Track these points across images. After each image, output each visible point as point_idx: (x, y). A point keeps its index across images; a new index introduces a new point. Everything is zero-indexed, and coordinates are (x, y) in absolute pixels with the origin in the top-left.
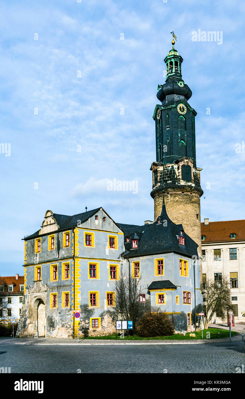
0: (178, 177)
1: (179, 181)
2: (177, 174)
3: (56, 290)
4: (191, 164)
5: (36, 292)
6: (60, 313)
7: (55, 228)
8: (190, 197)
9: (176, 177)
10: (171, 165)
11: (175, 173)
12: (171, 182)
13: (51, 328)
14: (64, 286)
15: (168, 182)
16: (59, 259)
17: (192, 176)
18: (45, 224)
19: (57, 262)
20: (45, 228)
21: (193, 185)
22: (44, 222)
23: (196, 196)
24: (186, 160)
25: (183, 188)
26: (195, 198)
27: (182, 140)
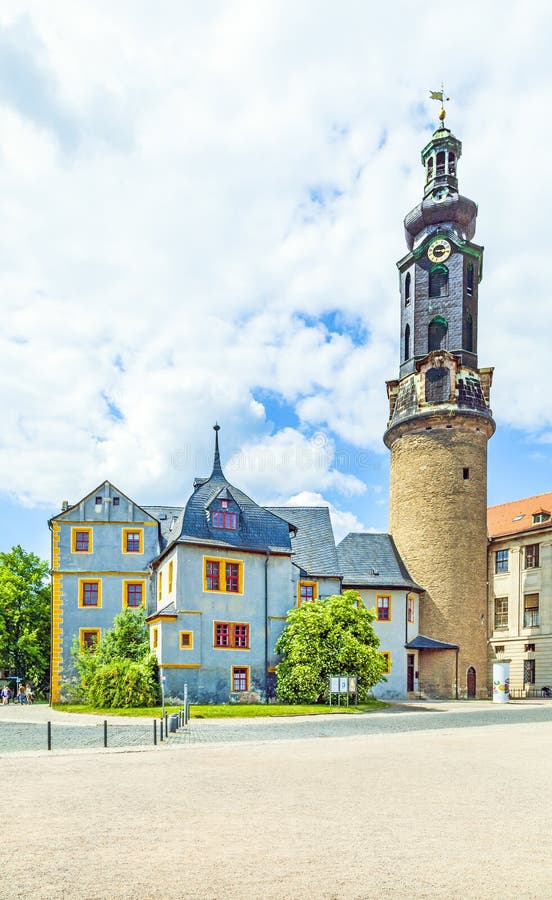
0: (419, 398)
1: (420, 406)
2: (419, 392)
4: (451, 362)
8: (445, 435)
9: (414, 400)
11: (414, 391)
17: (453, 389)
21: (454, 407)
23: (462, 431)
24: (437, 358)
25: (426, 418)
26: (459, 434)
27: (439, 317)
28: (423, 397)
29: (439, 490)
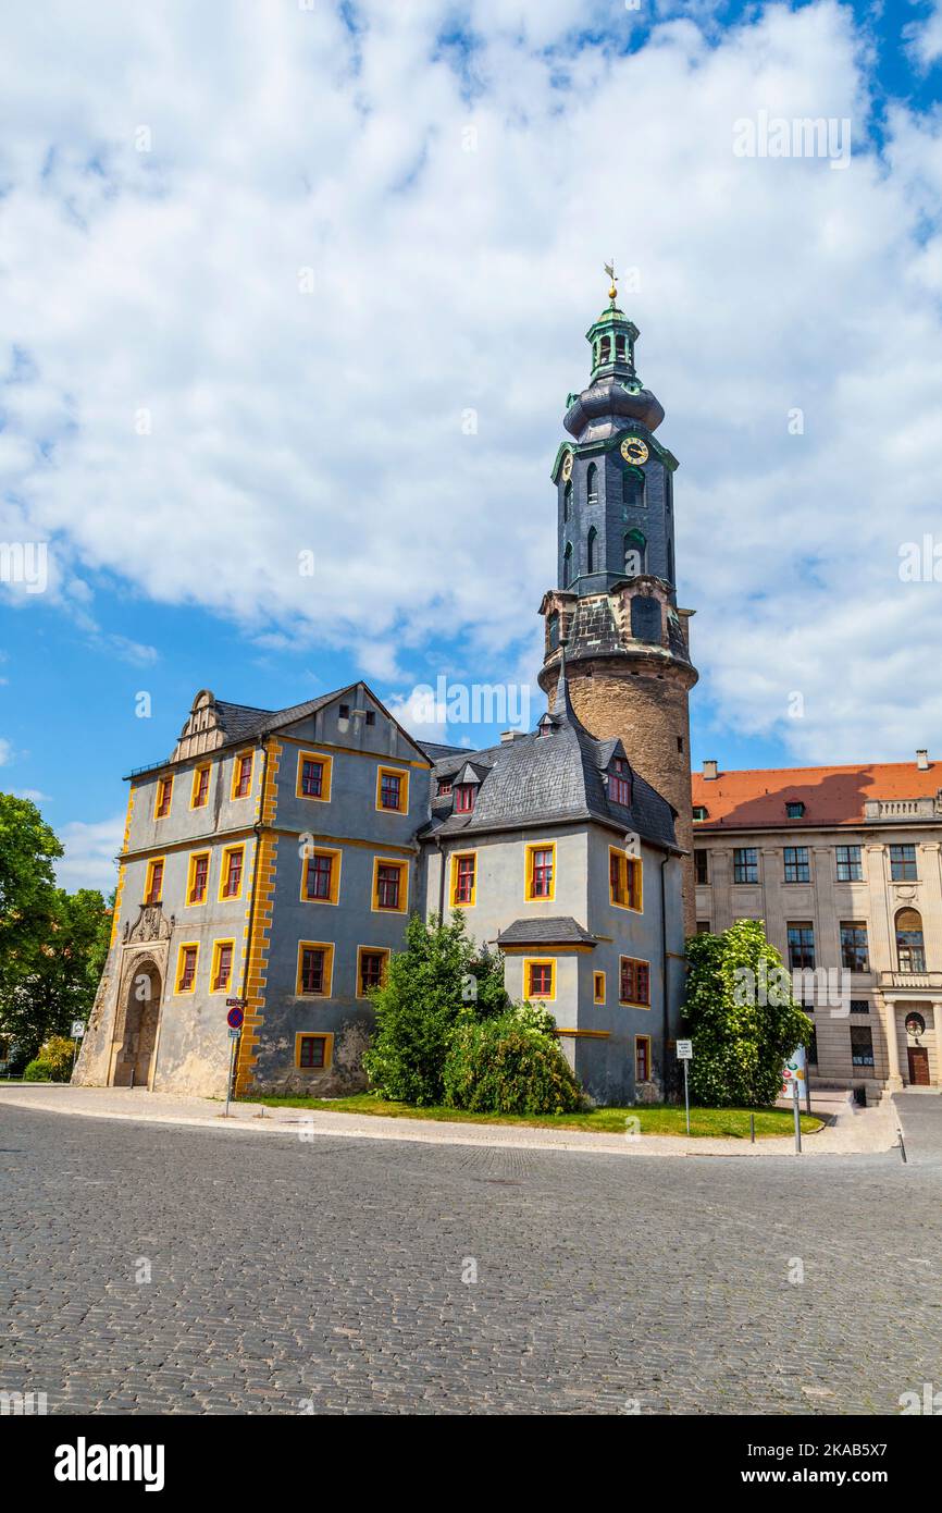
0: (621, 631)
1: (624, 640)
2: (619, 622)
3: (197, 934)
4: (661, 594)
5: (142, 940)
6: (199, 1011)
7: (215, 740)
8: (656, 687)
9: (613, 629)
10: (599, 598)
11: (610, 618)
12: (599, 642)
13: (169, 1061)
14: (221, 921)
15: (589, 643)
16: (215, 834)
17: (665, 628)
18: (189, 732)
19: (210, 845)
20: (186, 744)
21: (668, 653)
22: (187, 726)
23: (674, 686)
24: (644, 584)
25: (635, 659)
26: (672, 691)
27: (635, 531)
28: (628, 629)
29: (651, 762)
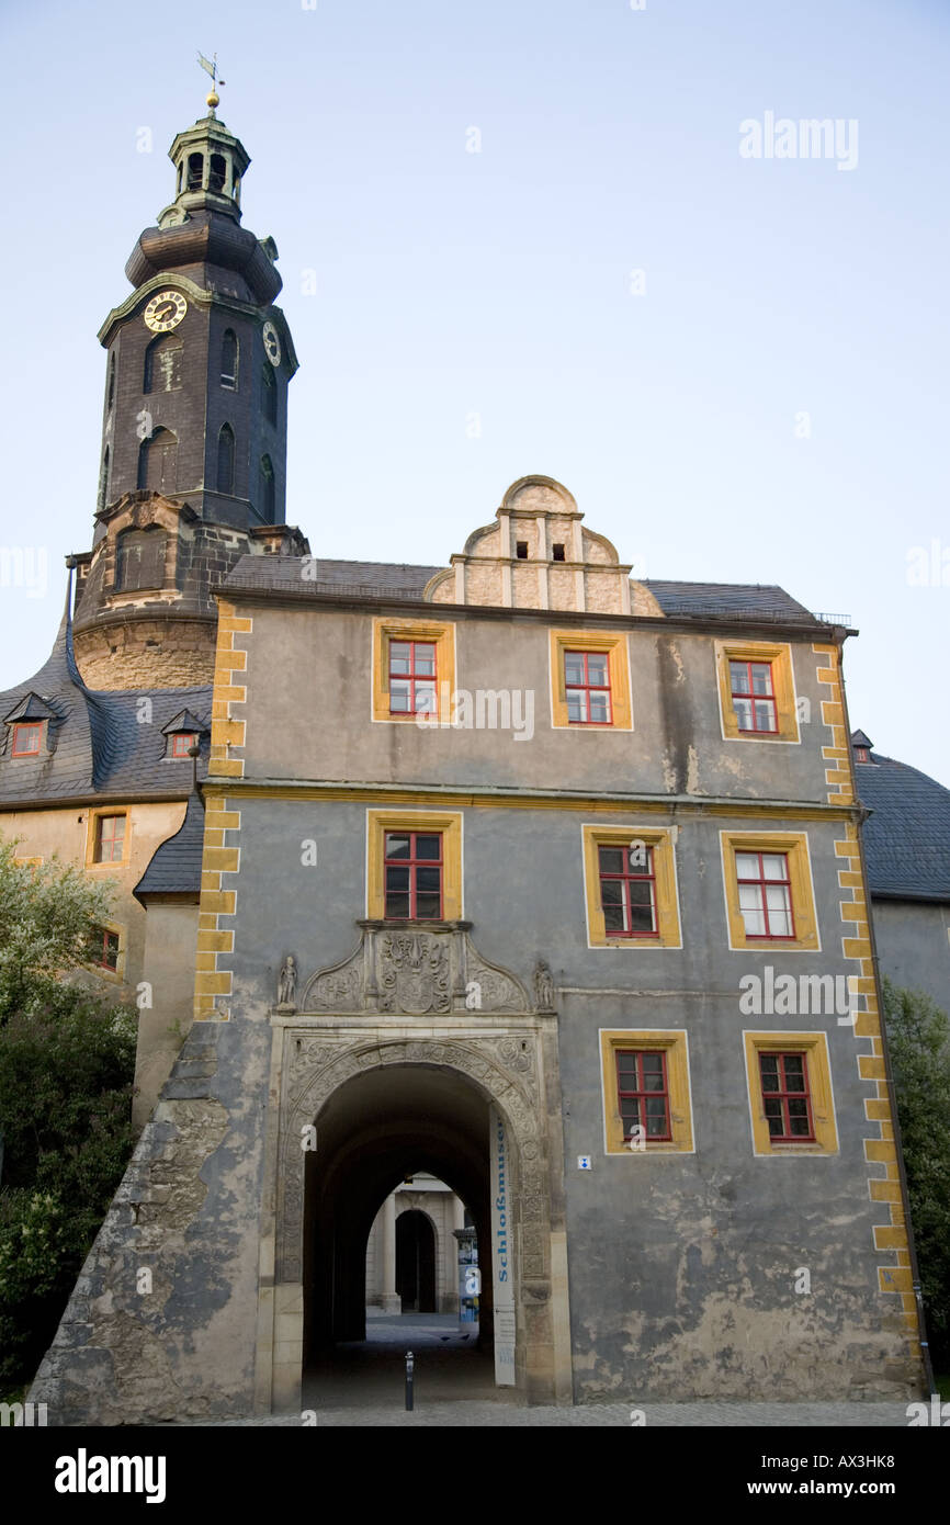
3: (669, 1015)
5: (392, 1011)
16: (680, 799)
19: (666, 819)
